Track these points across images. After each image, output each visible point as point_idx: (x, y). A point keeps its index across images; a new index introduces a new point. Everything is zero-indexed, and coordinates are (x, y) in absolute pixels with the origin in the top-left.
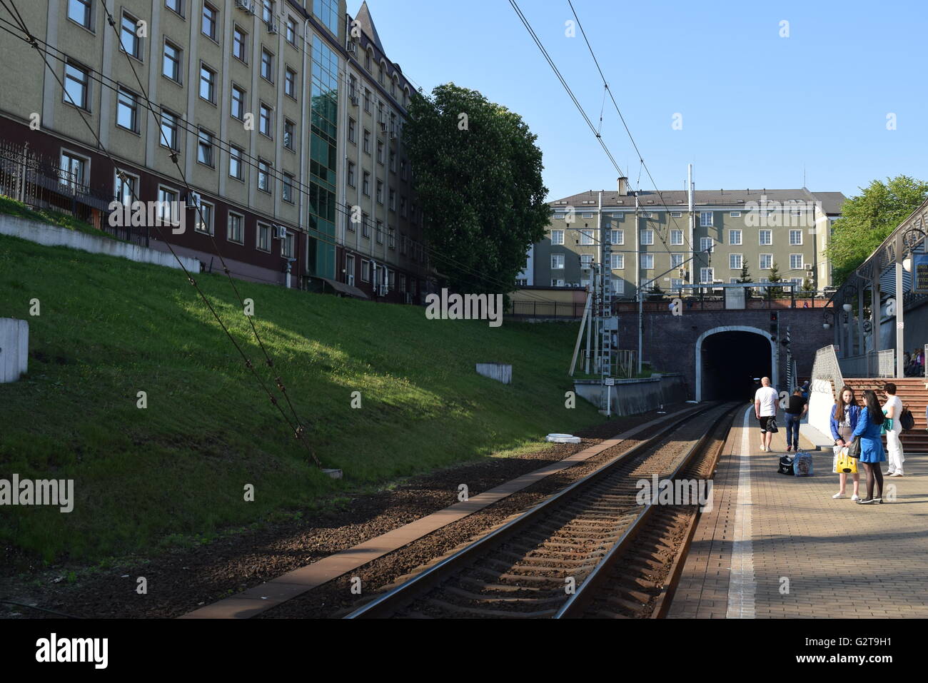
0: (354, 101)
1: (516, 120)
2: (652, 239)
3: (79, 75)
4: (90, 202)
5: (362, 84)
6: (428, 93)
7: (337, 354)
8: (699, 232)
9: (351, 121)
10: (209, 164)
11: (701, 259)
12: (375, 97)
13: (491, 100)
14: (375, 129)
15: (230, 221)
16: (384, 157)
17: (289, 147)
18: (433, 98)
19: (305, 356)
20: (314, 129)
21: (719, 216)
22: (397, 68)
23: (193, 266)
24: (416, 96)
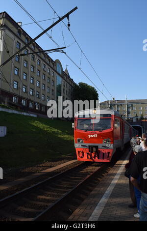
0: (64, 86)
1: (94, 88)
2: (119, 109)
3: (16, 83)
4: (18, 105)
5: (66, 83)
6: (77, 84)
7: (60, 131)
8: (128, 108)
9: (64, 89)
10: (39, 98)
11: (128, 113)
12: (68, 85)
13: (89, 85)
14: (68, 90)
15: (42, 108)
16: (70, 96)
17: (53, 94)
18: (78, 85)
19: (54, 132)
20: (57, 91)
21: (132, 105)
22: (72, 80)
23: (35, 116)
24: (75, 84)
